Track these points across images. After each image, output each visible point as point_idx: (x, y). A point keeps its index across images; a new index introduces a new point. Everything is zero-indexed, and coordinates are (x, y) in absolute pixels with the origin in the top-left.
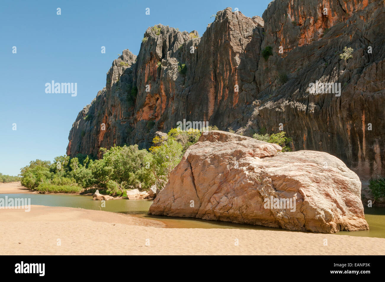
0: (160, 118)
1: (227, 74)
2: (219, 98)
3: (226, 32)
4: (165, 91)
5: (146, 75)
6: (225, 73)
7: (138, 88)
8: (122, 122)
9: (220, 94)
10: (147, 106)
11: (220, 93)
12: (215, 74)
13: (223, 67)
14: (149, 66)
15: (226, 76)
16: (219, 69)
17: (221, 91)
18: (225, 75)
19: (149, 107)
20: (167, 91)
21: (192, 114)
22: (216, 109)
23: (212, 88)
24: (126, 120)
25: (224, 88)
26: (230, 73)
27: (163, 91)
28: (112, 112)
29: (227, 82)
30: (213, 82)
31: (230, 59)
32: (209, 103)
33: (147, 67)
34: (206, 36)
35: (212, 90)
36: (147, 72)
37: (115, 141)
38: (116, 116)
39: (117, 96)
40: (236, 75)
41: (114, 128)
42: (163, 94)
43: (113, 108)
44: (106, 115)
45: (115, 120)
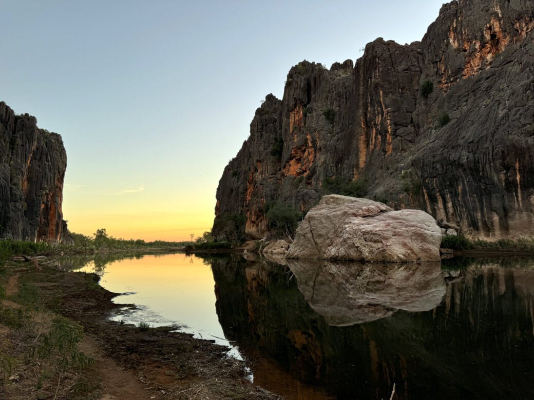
0: (308, 172)
1: (379, 118)
2: (371, 147)
3: (376, 69)
4: (311, 142)
5: (291, 125)
6: (377, 117)
7: (284, 140)
8: (269, 178)
9: (372, 142)
10: (294, 160)
11: (372, 140)
12: (366, 120)
13: (374, 111)
14: (294, 114)
15: (378, 120)
16: (370, 112)
17: (373, 138)
18: (377, 120)
19: (296, 160)
20: (314, 142)
21: (341, 167)
22: (368, 159)
23: (362, 135)
25: (376, 134)
26: (382, 116)
27: (309, 142)
28: (258, 168)
29: (379, 127)
30: (364, 128)
31: (381, 100)
32: (359, 153)
33: (292, 115)
34: (355, 73)
35: (363, 138)
36: (292, 120)
37: (262, 200)
38: (262, 171)
39: (262, 150)
40: (388, 120)
41: (261, 186)
42: (310, 145)
43: (259, 164)
44: (252, 171)
45: (262, 177)
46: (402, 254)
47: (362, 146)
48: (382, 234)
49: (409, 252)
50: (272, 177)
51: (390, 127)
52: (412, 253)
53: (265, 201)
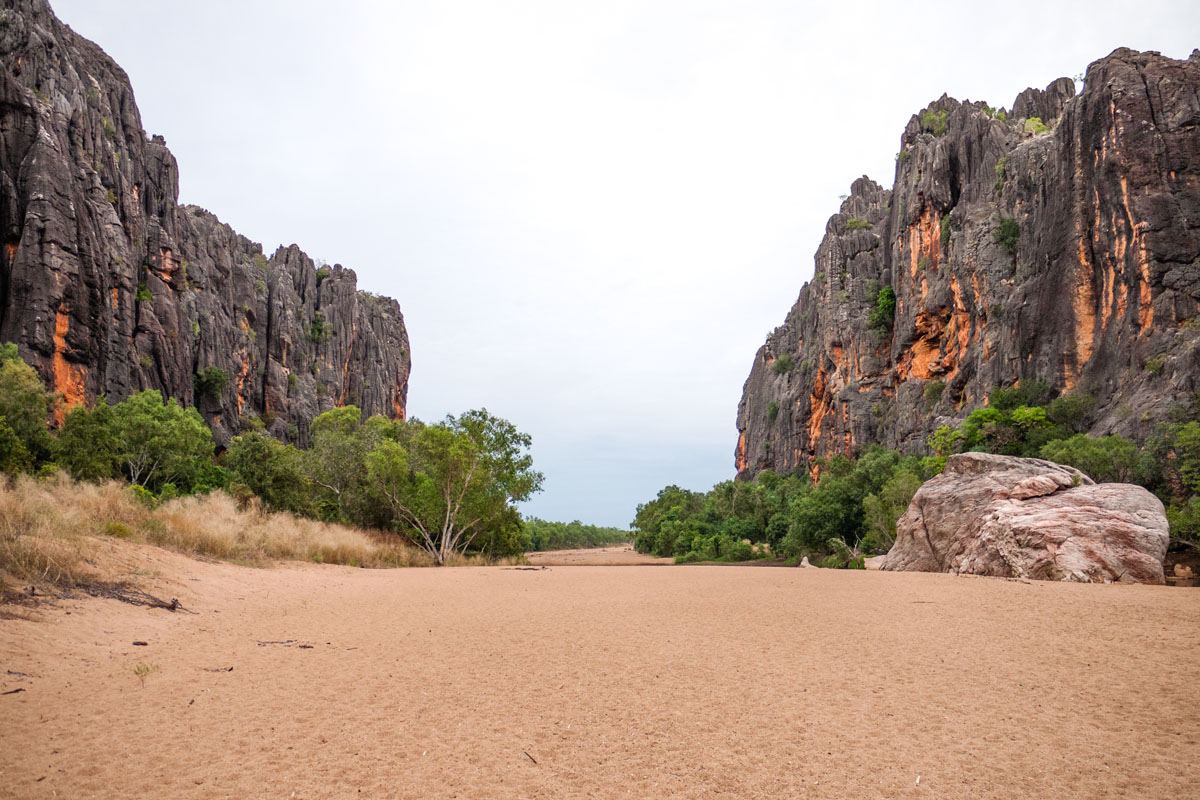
0: (957, 370)
1: (1121, 244)
2: (1106, 312)
3: (1109, 128)
4: (963, 299)
5: (914, 257)
6: (1117, 242)
7: (896, 293)
8: (862, 385)
9: (1107, 301)
10: (922, 341)
11: (1107, 295)
12: (1091, 247)
13: (1109, 226)
14: (920, 230)
15: (1120, 250)
16: (1099, 230)
17: (1110, 290)
18: (1117, 248)
19: (928, 341)
20: (968, 298)
21: (1034, 360)
22: (1099, 342)
23: (1082, 284)
24: (872, 380)
25: (1117, 282)
26: (1129, 240)
27: (957, 299)
28: (835, 362)
29: (1122, 265)
30: (1087, 267)
31: (1125, 203)
32: (1077, 327)
33: (914, 233)
34: (1061, 135)
35: (1084, 290)
36: (914, 246)
37: (848, 437)
38: (846, 370)
39: (845, 318)
40: (1142, 249)
41: (844, 404)
42: (959, 306)
43: (837, 352)
44: (822, 369)
45: (845, 382)
46: (1082, 571)
47: (1082, 309)
48: (1047, 534)
49: (1097, 565)
50: (871, 383)
51: (1146, 266)
52: (1104, 568)
53: (853, 442)
